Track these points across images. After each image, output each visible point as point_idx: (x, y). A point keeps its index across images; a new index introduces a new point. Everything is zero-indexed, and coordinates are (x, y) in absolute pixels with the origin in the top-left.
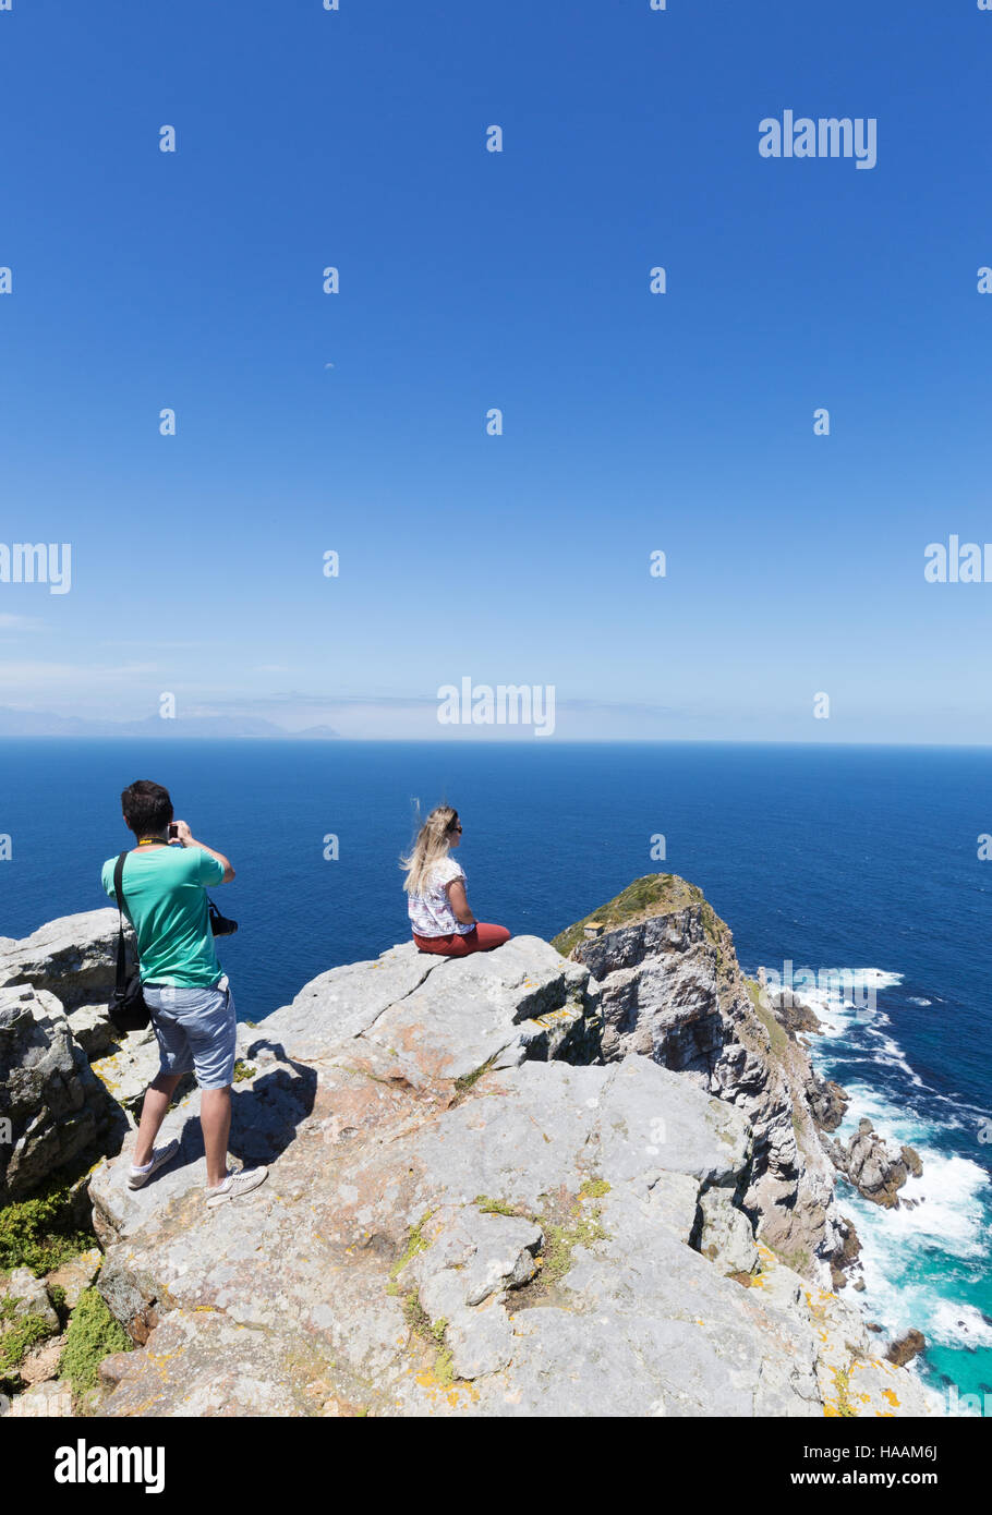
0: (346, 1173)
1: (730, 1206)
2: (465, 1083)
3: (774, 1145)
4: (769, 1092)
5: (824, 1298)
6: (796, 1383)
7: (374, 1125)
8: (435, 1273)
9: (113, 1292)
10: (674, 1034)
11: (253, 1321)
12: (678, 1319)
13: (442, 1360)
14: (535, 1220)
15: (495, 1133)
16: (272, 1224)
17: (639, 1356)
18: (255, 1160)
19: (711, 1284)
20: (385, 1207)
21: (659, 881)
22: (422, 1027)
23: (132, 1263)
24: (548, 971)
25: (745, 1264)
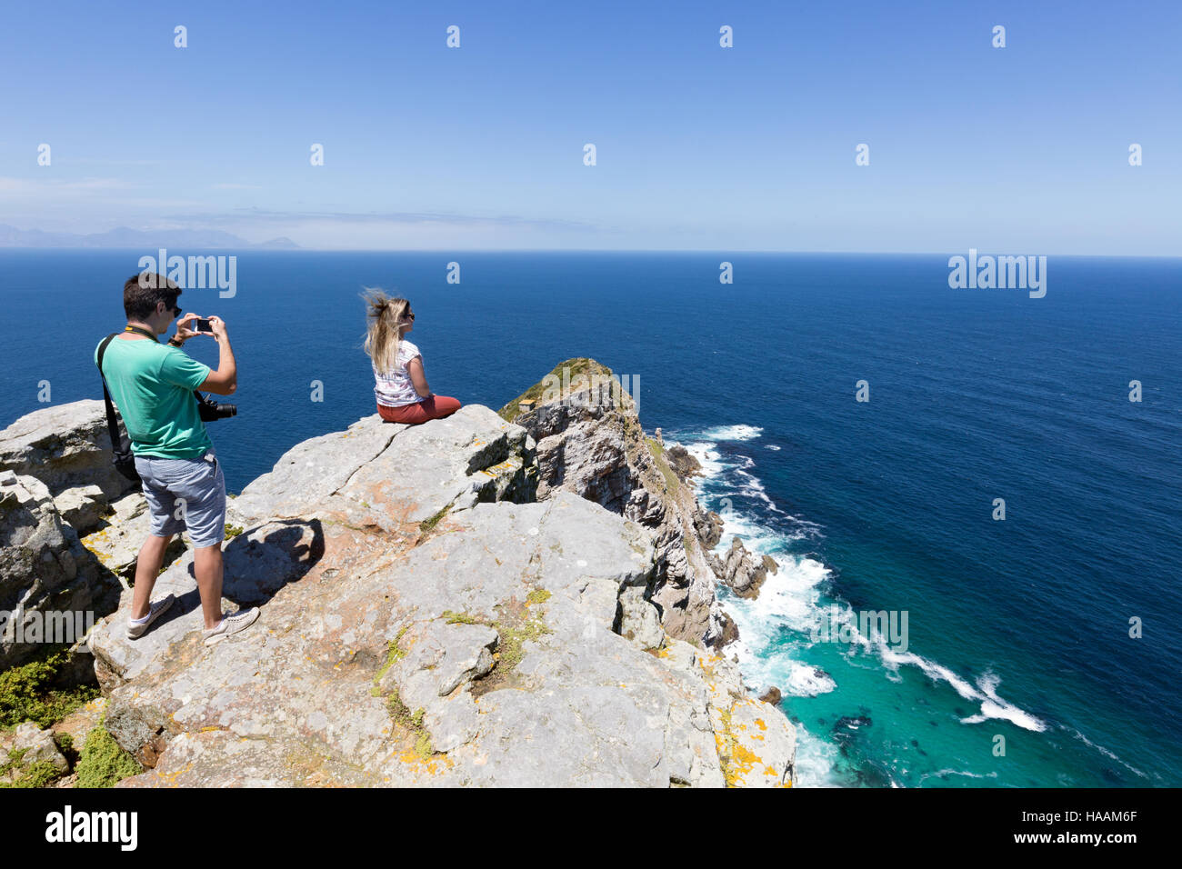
0: (331, 605)
1: (642, 600)
2: (430, 525)
3: (671, 563)
4: (666, 523)
5: (712, 661)
6: (694, 720)
7: (352, 565)
8: (412, 674)
9: (120, 728)
10: (593, 484)
11: (255, 733)
12: (607, 685)
13: (421, 741)
14: (492, 625)
15: (456, 561)
16: (266, 653)
17: (578, 716)
18: (248, 603)
19: (630, 657)
20: (366, 628)
21: (578, 364)
22: (390, 483)
23: (137, 701)
24: (493, 432)
25: (654, 642)
